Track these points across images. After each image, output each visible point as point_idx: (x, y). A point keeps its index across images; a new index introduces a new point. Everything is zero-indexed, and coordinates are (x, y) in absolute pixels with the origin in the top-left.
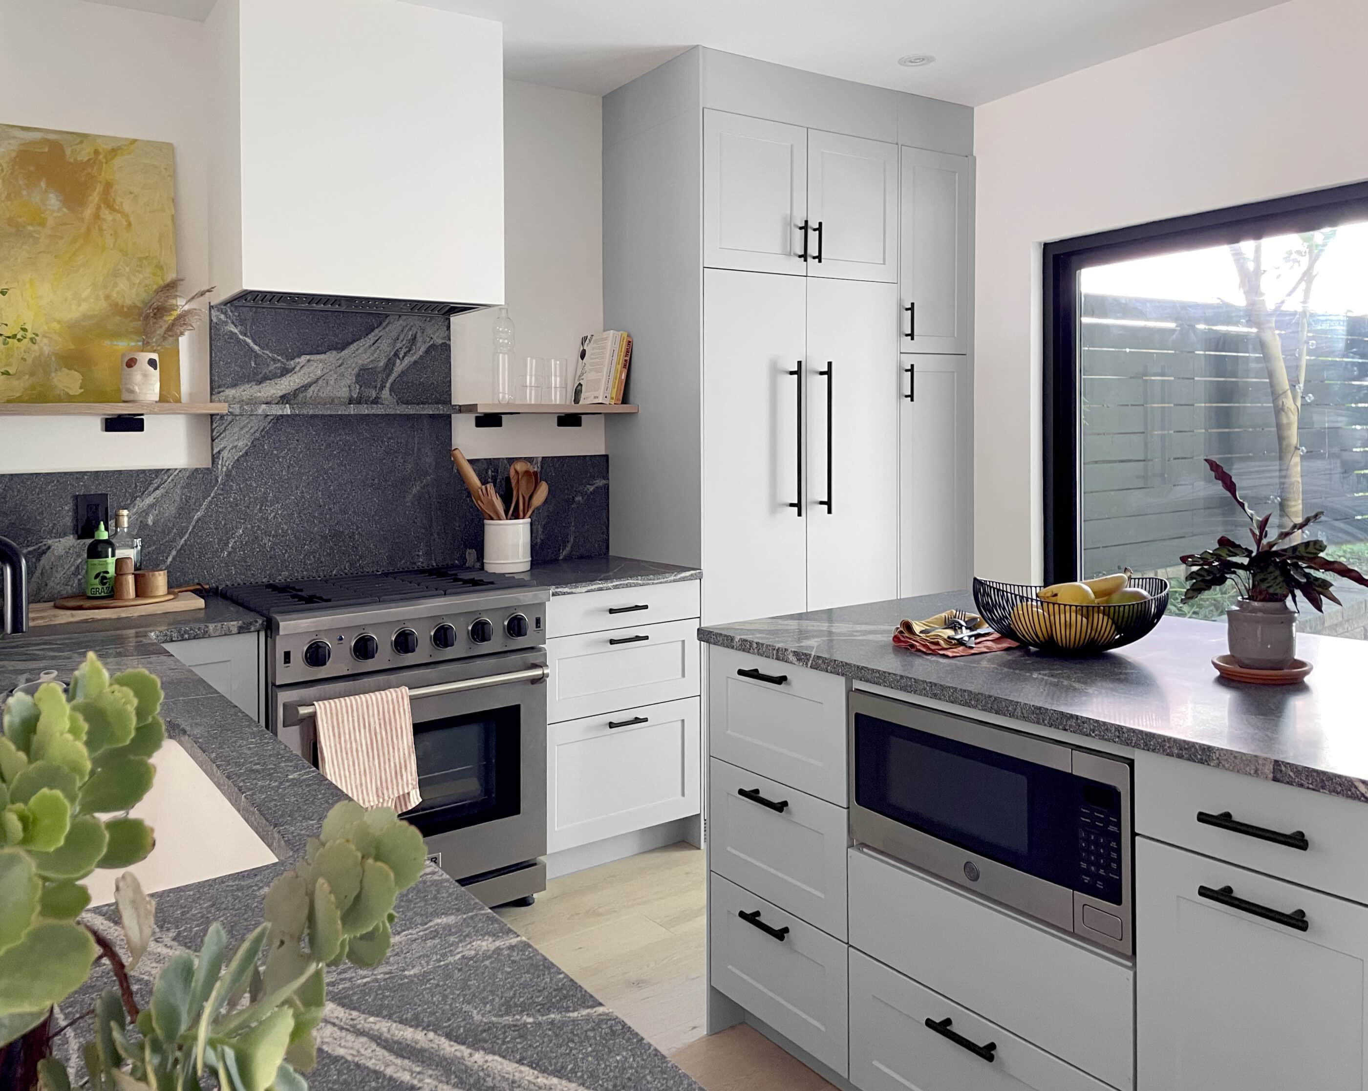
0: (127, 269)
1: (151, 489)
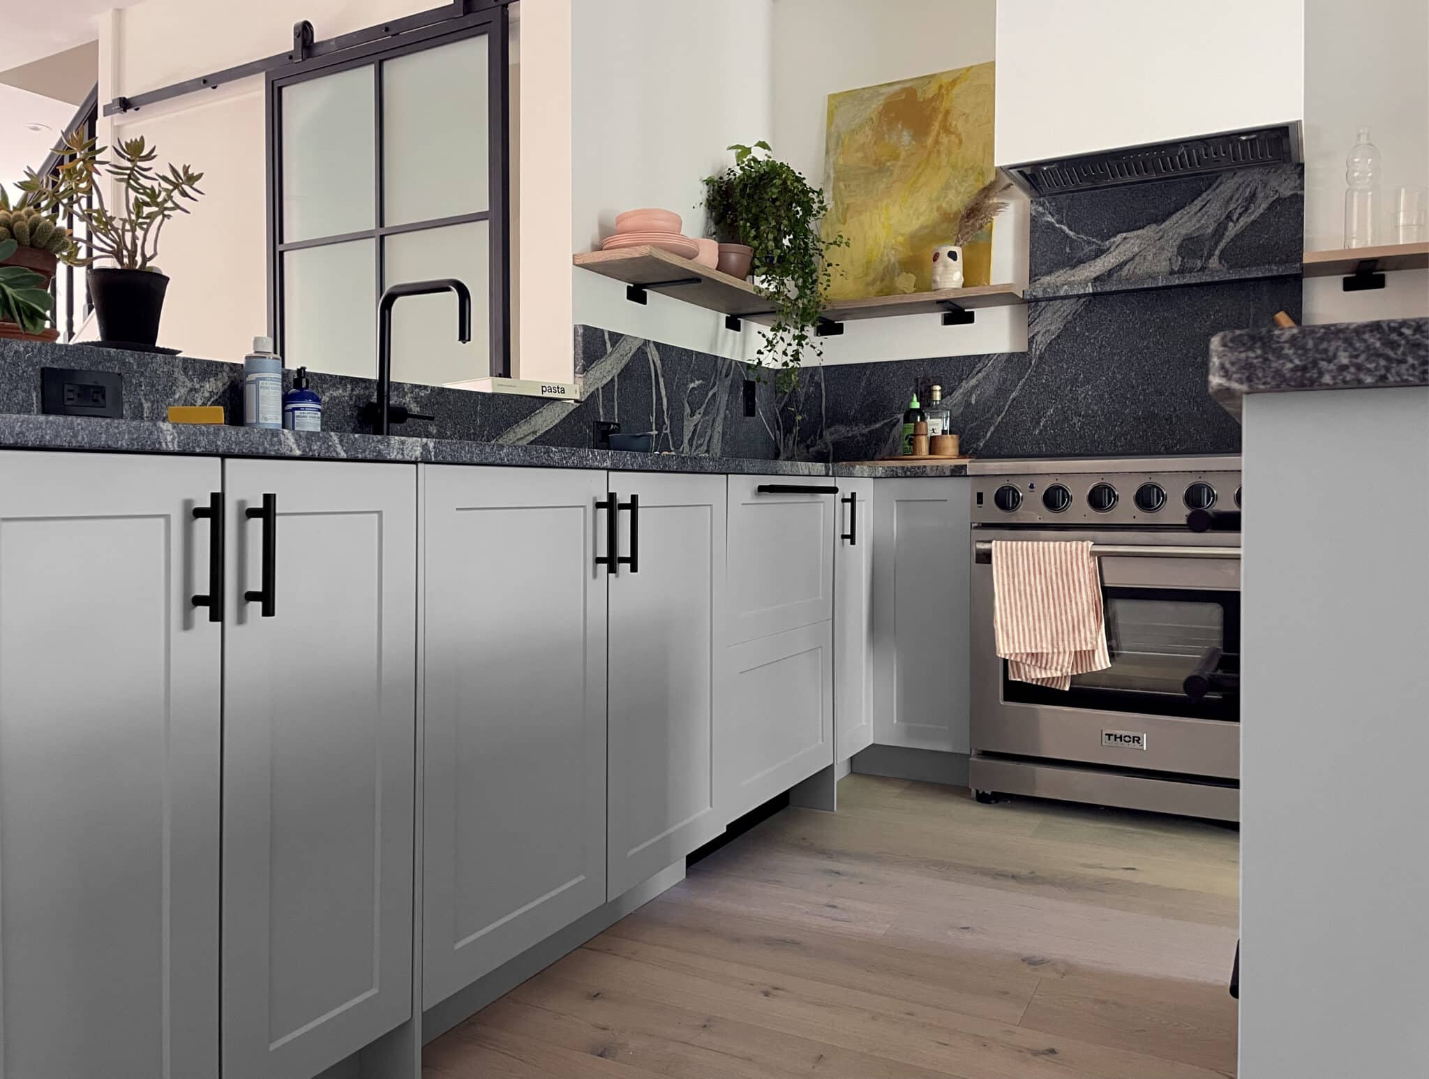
0: (956, 181)
1: (974, 372)
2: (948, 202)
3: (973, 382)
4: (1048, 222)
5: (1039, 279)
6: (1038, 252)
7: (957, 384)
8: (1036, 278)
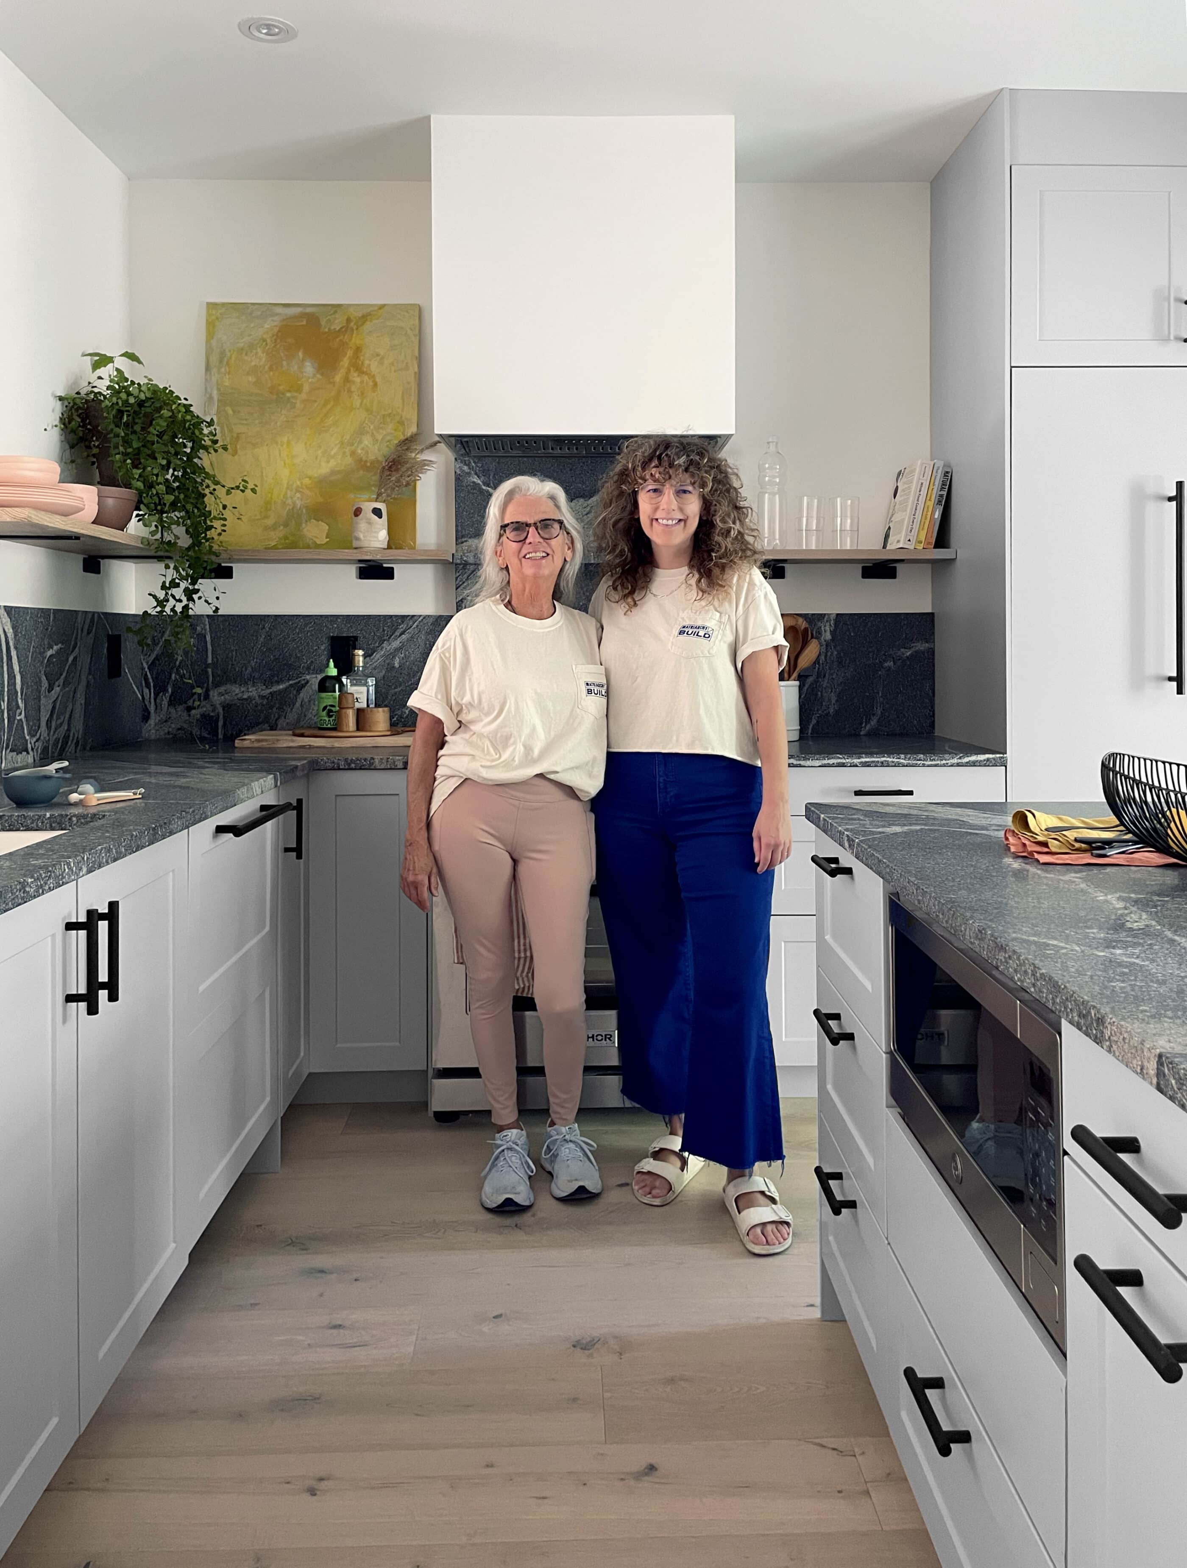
0: (372, 427)
1: (397, 633)
2: (363, 449)
3: (396, 644)
4: (474, 482)
5: (466, 541)
6: (465, 513)
7: (377, 645)
8: (463, 540)
